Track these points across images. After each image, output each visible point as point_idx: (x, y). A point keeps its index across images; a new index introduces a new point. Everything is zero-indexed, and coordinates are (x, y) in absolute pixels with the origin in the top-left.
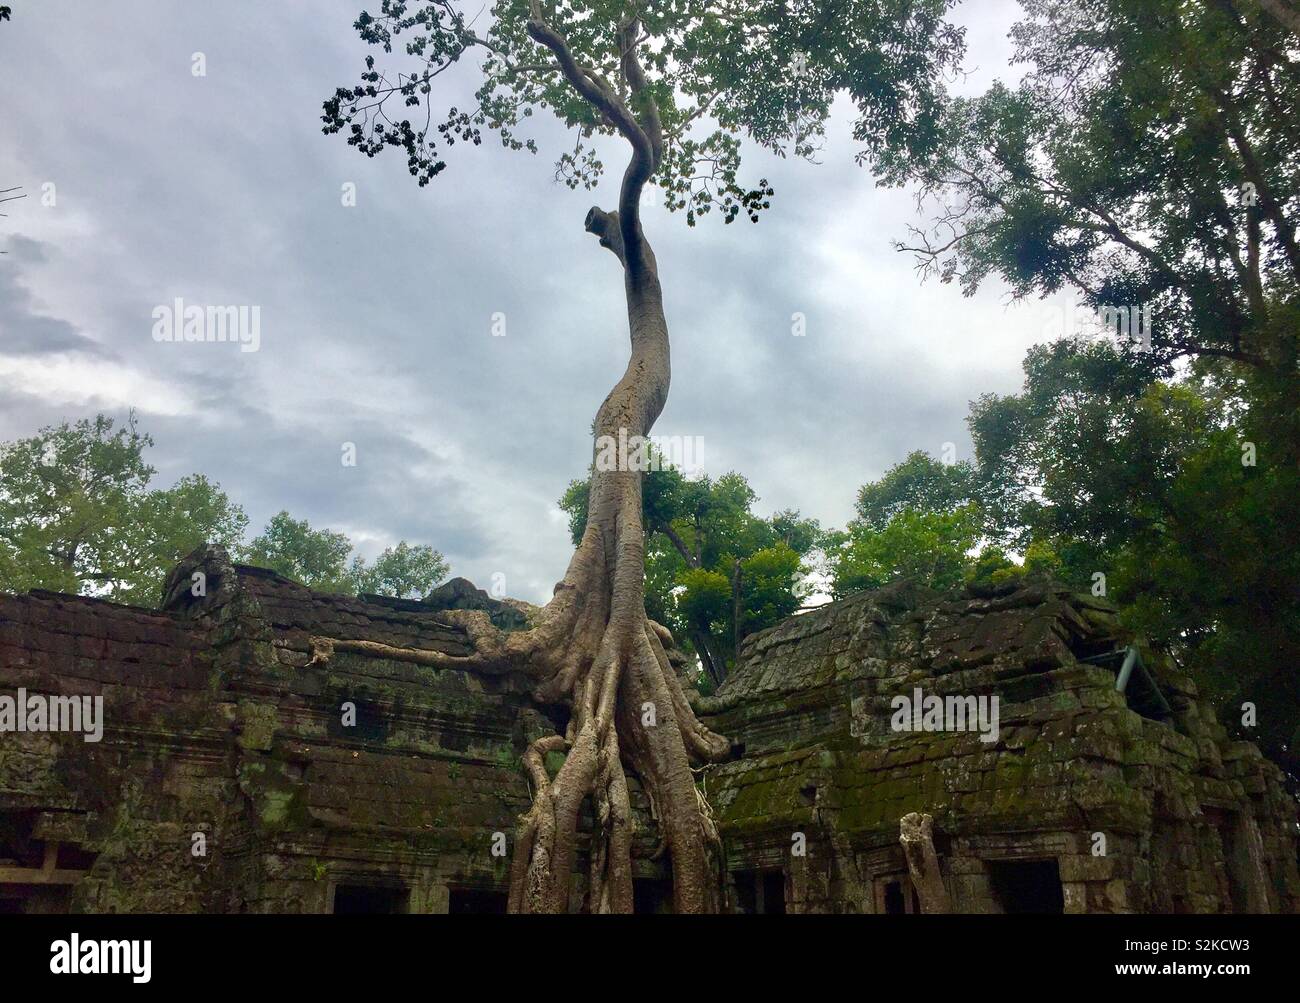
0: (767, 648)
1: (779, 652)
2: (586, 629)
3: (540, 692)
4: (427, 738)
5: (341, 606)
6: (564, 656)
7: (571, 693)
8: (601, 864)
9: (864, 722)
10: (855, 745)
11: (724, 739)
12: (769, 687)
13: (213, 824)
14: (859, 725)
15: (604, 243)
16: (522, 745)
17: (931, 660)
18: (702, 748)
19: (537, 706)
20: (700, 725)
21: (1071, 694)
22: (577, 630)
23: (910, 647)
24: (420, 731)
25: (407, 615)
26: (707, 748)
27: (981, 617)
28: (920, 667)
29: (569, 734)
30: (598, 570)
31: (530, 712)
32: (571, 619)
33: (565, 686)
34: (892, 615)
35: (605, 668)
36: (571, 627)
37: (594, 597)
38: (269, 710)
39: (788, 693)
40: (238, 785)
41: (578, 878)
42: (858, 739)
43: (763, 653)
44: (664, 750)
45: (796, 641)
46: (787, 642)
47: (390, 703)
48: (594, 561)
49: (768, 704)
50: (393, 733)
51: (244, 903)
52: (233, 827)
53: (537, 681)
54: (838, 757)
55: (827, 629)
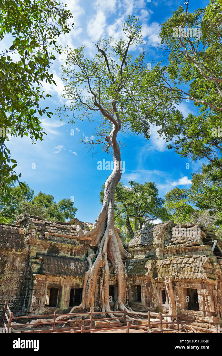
3: (91, 244)
4: (67, 254)
5: (51, 225)
6: (96, 236)
7: (98, 244)
8: (103, 282)
11: (130, 254)
12: (140, 243)
13: (24, 272)
14: (158, 254)
16: (87, 256)
17: (173, 241)
18: (125, 256)
20: (125, 251)
21: (202, 252)
24: (66, 252)
25: (64, 226)
28: (171, 242)
29: (97, 253)
30: (104, 217)
31: (89, 248)
32: (98, 228)
33: (97, 242)
35: (105, 239)
36: (98, 230)
37: (104, 223)
38: (36, 248)
39: (144, 245)
40: (29, 264)
41: (97, 285)
42: (158, 257)
44: (117, 258)
45: (146, 233)
46: (144, 233)
48: (103, 215)
49: (139, 247)
50: (60, 253)
51: (29, 290)
52: (28, 273)
53: (91, 242)
54: (153, 261)
55: (152, 232)
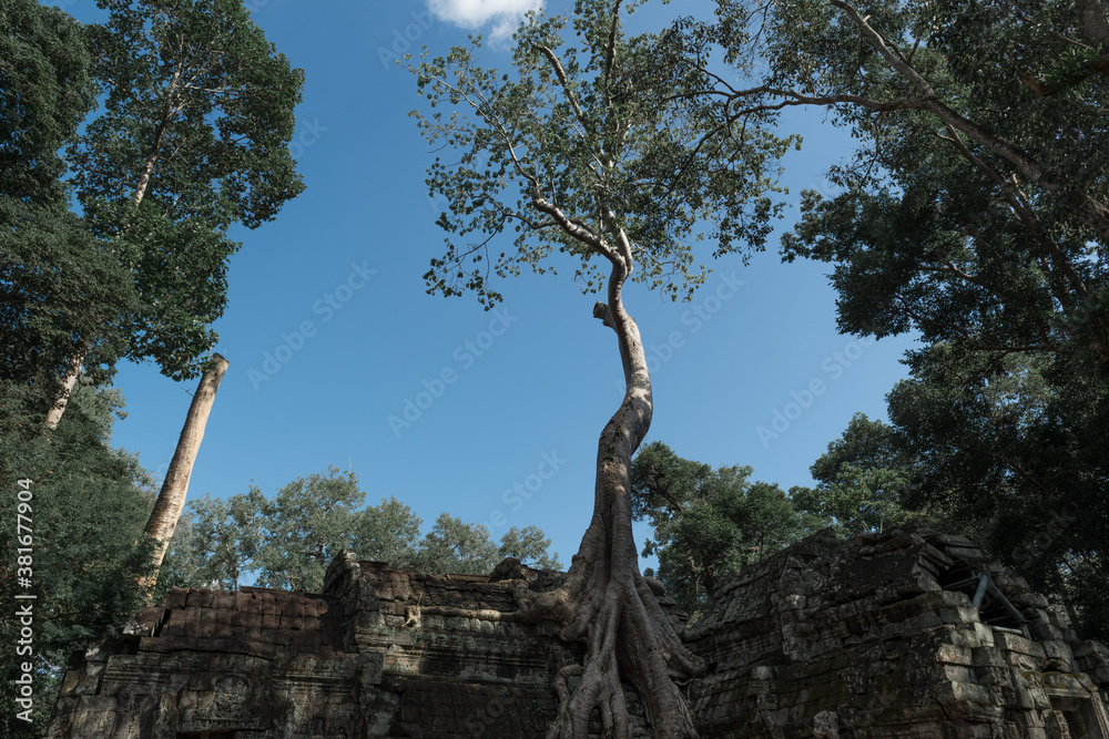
0: (729, 590)
1: (737, 593)
2: (595, 585)
3: (564, 633)
4: (487, 670)
5: (428, 583)
7: (586, 633)
9: (792, 643)
10: (786, 661)
11: (702, 660)
12: (729, 620)
13: (346, 736)
14: (789, 645)
15: (606, 324)
16: (553, 671)
17: (835, 594)
18: (687, 667)
19: (562, 643)
20: (686, 650)
21: (933, 614)
22: (589, 587)
23: (820, 585)
24: (482, 666)
26: (691, 667)
27: (869, 559)
28: (828, 599)
29: (585, 662)
30: (601, 545)
31: (556, 647)
32: (583, 581)
33: (581, 628)
34: (807, 562)
35: (608, 613)
36: (584, 586)
37: (600, 564)
38: (379, 657)
39: (742, 623)
40: (360, 709)
42: (789, 656)
43: (727, 594)
44: (651, 671)
45: (747, 584)
46: (741, 586)
47: (460, 648)
48: (598, 539)
49: (729, 632)
50: (464, 667)
52: (358, 737)
53: (561, 626)
54: (773, 671)
55: (766, 574)
